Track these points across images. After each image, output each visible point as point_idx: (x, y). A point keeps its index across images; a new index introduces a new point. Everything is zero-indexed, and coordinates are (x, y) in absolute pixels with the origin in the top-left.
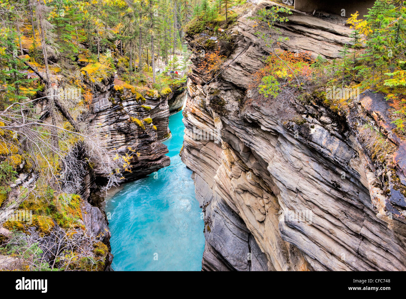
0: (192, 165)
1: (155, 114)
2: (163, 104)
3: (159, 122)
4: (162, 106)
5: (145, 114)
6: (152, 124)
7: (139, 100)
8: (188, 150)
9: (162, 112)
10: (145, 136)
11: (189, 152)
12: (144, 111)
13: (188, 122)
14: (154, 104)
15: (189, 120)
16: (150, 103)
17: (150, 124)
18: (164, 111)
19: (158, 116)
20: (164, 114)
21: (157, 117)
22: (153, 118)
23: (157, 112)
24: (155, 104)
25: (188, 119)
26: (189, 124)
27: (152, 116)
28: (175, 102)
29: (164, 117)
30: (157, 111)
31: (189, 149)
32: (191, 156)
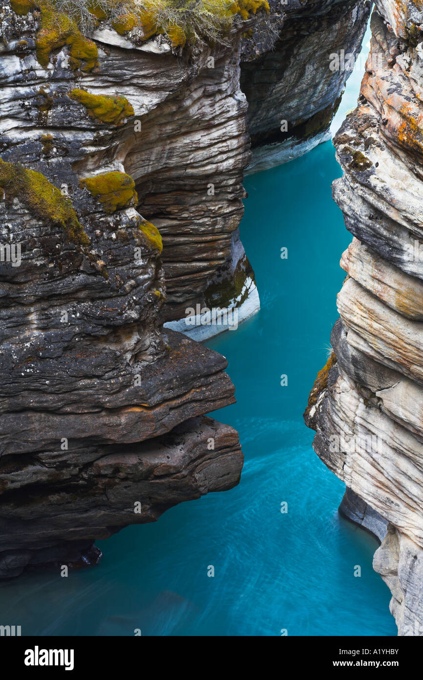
0: (382, 485)
1: (157, 149)
2: (211, 89)
3: (177, 203)
4: (207, 95)
5: (93, 143)
6: (132, 213)
7: (57, 50)
8: (360, 385)
9: (201, 138)
10: (85, 286)
11: (372, 402)
12: (84, 124)
13: (371, 199)
14: (151, 82)
15: (379, 186)
16: (128, 73)
17: (121, 208)
18: (216, 134)
19: (174, 161)
20: (214, 150)
21: (168, 169)
22: (141, 172)
23: (172, 137)
24: (161, 81)
25: (373, 180)
26: (377, 214)
27: (135, 158)
28: (289, 75)
29: (210, 168)
30: (169, 128)
31: (371, 380)
32: (381, 426)
